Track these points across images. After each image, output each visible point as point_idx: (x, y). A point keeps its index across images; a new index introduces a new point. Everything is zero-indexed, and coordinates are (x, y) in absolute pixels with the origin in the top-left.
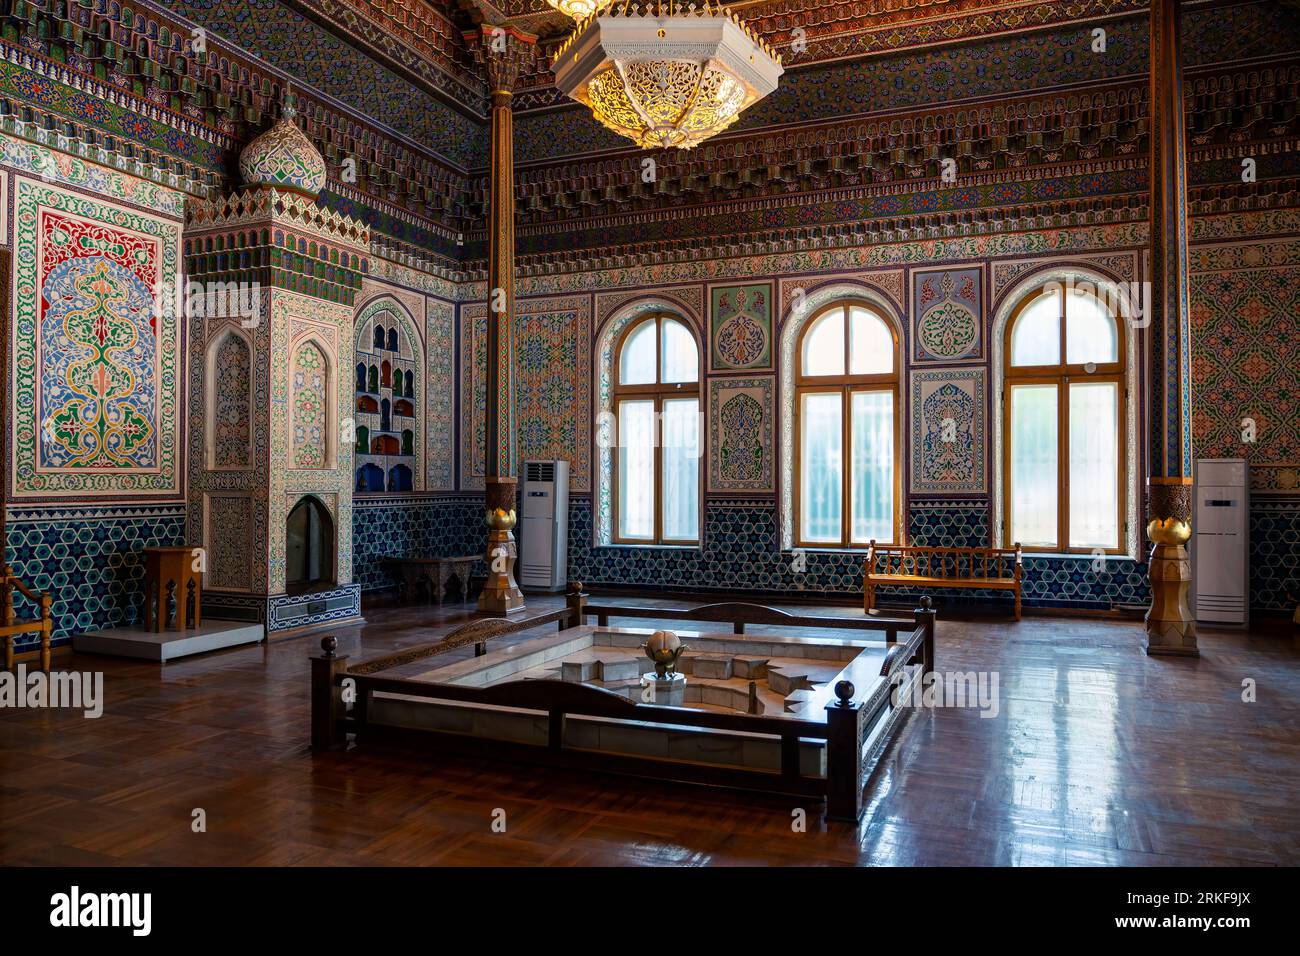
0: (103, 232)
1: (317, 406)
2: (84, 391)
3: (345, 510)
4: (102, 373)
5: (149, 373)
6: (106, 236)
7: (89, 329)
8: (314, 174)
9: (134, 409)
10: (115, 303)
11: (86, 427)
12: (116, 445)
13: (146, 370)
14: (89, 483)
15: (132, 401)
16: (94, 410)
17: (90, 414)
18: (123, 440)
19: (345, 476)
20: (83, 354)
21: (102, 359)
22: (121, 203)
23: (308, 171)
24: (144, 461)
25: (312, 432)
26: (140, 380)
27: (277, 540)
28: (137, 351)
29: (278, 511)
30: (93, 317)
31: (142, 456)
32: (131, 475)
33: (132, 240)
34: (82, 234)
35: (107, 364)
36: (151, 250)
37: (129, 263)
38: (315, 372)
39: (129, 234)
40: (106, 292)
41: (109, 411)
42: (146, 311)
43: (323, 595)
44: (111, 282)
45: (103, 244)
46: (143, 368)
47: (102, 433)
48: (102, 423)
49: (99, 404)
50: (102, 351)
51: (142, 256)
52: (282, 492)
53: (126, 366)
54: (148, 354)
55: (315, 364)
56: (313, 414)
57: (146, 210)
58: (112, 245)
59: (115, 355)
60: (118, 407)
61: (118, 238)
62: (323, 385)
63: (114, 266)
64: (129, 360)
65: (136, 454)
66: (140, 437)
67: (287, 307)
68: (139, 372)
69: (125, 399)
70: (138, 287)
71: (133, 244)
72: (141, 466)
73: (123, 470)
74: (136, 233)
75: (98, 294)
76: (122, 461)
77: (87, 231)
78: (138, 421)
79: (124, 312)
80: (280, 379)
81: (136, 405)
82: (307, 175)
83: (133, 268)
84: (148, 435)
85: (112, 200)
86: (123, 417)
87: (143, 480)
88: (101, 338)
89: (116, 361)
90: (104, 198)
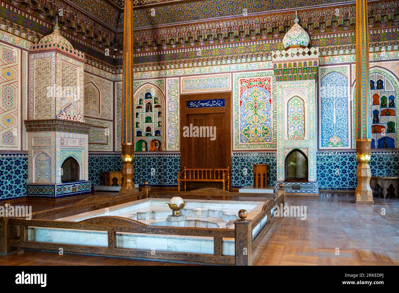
0: (255, 80)
1: (300, 118)
2: (251, 123)
3: (312, 154)
4: (256, 117)
5: (269, 115)
6: (256, 81)
7: (252, 106)
8: (296, 39)
9: (265, 126)
10: (259, 98)
11: (252, 132)
12: (260, 136)
13: (268, 114)
14: (252, 147)
15: (265, 124)
16: (254, 127)
17: (253, 128)
18: (262, 135)
19: (312, 142)
20: (251, 113)
21: (256, 113)
22: (260, 70)
23: (293, 39)
24: (268, 140)
25: (298, 127)
26: (266, 118)
27: (281, 163)
28: (266, 109)
29: (281, 154)
30: (253, 103)
31: (267, 139)
32: (264, 144)
33: (263, 79)
34: (249, 82)
35: (257, 114)
36: (269, 80)
37: (263, 86)
38: (299, 106)
39: (262, 78)
40: (256, 95)
41: (258, 127)
42: (268, 98)
43: (299, 183)
44: (258, 92)
45: (255, 83)
46: (267, 114)
47: (256, 133)
48: (256, 131)
49: (255, 125)
50: (256, 111)
51: (266, 83)
52: (282, 148)
53: (262, 114)
54: (269, 110)
55: (299, 103)
56: (299, 121)
57: (266, 70)
58: (258, 82)
59: (260, 112)
60: (260, 126)
61: (259, 80)
62: (303, 111)
63: (258, 88)
64: (263, 112)
65: (265, 138)
66: (267, 134)
67: (283, 87)
68: (266, 115)
69: (263, 123)
70: (265, 92)
71: (264, 80)
72: (267, 142)
73: (261, 143)
74: (264, 77)
75: (254, 97)
76: (261, 140)
77: (251, 80)
78: (266, 129)
79: (262, 99)
80: (281, 111)
81: (265, 125)
82: (293, 40)
83: (264, 87)
84: (269, 133)
85: (256, 70)
86: (262, 128)
87: (268, 146)
88: (256, 108)
89: (260, 113)
90: (255, 70)
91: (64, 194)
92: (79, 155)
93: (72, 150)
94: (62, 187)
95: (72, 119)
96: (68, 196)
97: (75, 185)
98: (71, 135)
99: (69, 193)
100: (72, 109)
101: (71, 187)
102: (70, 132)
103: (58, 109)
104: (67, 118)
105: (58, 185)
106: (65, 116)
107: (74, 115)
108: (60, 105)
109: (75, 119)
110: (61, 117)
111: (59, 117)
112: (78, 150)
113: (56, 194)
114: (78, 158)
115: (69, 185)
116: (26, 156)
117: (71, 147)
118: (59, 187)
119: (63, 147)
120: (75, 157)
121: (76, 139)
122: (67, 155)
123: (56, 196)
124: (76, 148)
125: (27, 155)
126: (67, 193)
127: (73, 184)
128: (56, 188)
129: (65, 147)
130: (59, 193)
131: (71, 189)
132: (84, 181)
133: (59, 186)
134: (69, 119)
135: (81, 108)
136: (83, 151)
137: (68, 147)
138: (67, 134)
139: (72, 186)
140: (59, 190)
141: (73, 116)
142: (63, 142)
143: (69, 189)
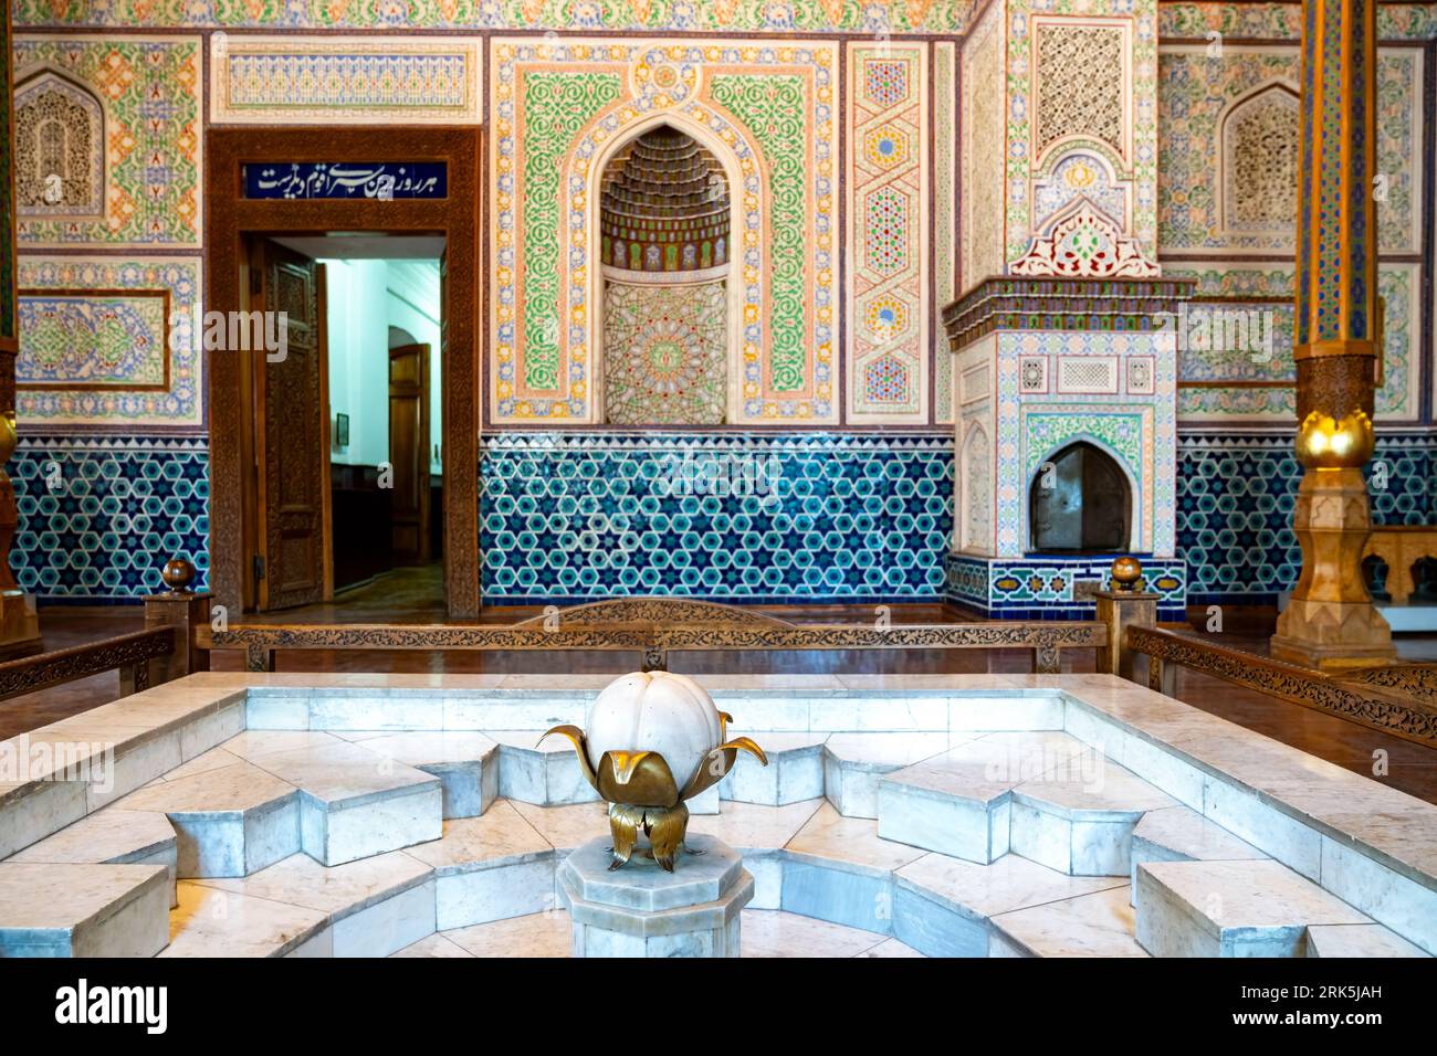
91: (1029, 604)
92: (1123, 432)
93: (1086, 409)
94: (1023, 575)
95: (1085, 269)
96: (1050, 616)
97: (1094, 570)
98: (1077, 340)
99: (1058, 604)
100: (1086, 221)
101: (1070, 575)
102: (1071, 328)
103: (1017, 233)
104: (1061, 266)
105: (1000, 561)
106: (1049, 262)
107: (1097, 249)
108: (1024, 215)
109: (1102, 265)
110: (1025, 267)
111: (1016, 270)
112: (1117, 410)
113: (991, 600)
114: (1120, 446)
115: (1060, 567)
116: (948, 444)
117: (1075, 399)
118: (1008, 573)
119: (1034, 398)
120: (1105, 441)
121: (1103, 361)
122: (1058, 435)
123: (990, 608)
124: (1105, 399)
125: (953, 440)
126: (1050, 604)
127: (1082, 566)
128: (990, 574)
129: (1043, 399)
130: (1007, 596)
131: (1071, 585)
132: (1149, 555)
133: (1008, 566)
134: (1068, 272)
135: (1144, 210)
136: (1147, 413)
137: (1060, 399)
138: (1053, 340)
139: (1076, 576)
140: (1007, 584)
141: (1092, 256)
142: (1033, 375)
143: (1058, 585)
